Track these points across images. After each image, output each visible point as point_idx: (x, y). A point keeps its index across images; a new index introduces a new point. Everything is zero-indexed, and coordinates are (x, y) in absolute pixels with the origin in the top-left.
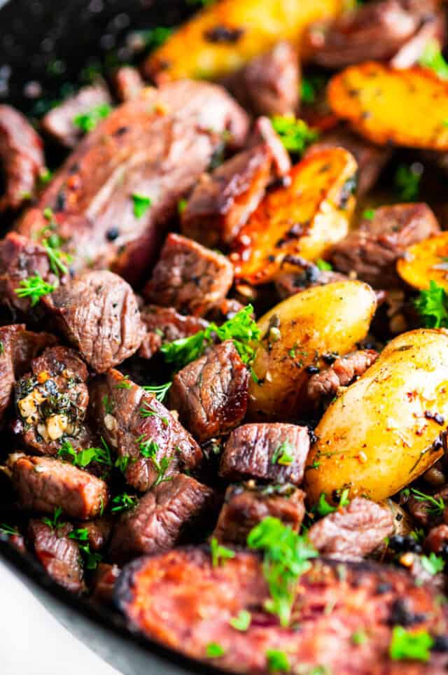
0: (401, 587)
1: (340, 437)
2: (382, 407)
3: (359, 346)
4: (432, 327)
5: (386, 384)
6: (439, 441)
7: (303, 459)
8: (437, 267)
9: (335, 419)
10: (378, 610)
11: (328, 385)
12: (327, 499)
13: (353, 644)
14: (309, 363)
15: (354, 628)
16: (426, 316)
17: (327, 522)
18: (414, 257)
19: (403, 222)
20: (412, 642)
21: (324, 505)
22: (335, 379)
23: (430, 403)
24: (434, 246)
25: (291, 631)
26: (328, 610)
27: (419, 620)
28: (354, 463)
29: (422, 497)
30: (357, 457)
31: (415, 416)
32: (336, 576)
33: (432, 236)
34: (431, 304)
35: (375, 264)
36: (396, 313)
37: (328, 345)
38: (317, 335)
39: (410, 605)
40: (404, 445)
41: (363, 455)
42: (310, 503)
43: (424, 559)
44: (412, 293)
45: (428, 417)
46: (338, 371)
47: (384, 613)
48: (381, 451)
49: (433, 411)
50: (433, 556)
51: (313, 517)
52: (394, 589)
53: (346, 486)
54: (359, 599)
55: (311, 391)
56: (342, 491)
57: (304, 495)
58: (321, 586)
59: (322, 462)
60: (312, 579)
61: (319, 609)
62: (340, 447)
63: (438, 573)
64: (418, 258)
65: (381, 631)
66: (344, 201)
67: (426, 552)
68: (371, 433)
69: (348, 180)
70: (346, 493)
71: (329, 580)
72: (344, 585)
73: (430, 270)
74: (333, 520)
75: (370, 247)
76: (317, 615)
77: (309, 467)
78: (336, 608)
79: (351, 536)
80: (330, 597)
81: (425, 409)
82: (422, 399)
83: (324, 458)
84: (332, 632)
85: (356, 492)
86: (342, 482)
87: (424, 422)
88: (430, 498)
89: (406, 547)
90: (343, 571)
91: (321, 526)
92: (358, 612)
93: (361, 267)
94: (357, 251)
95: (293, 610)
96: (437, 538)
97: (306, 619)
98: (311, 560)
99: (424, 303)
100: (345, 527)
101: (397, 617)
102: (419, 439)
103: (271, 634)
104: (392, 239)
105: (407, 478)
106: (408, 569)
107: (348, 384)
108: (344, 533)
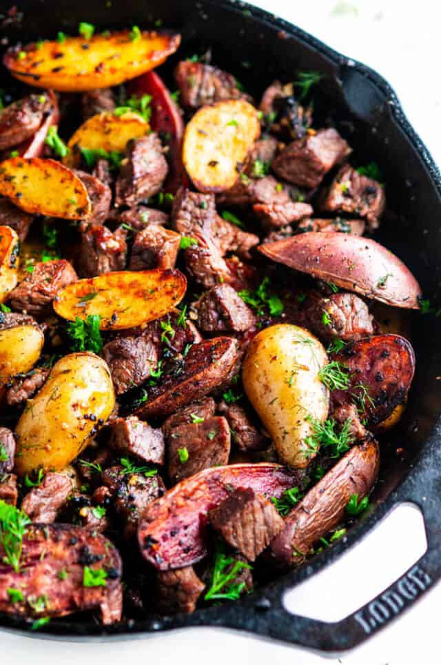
0: (83, 538)
1: (35, 434)
2: (58, 416)
3: (38, 364)
4: (78, 350)
5: (58, 400)
6: (94, 430)
7: (12, 455)
8: (78, 305)
9: (28, 424)
10: (72, 554)
11: (21, 398)
12: (30, 479)
13: (59, 578)
14: (6, 382)
15: (59, 568)
16: (75, 339)
17: (33, 496)
18: (62, 298)
19: (54, 274)
20: (95, 576)
21: (29, 483)
22: (24, 394)
23: (86, 409)
24: (74, 289)
25: (21, 575)
26: (42, 558)
27: (97, 559)
28: (43, 452)
29: (86, 464)
30: (46, 449)
31: (78, 419)
32: (44, 535)
33: (72, 283)
34: (77, 331)
35: (39, 304)
36: (55, 335)
37: (17, 368)
38: (9, 363)
39: (91, 549)
40: (74, 437)
41: (49, 447)
42: (20, 480)
43: (94, 510)
44: (63, 322)
45: (86, 417)
46: (26, 389)
47: (76, 556)
48: (59, 443)
49: (89, 413)
50: (99, 507)
51: (24, 491)
52: (80, 540)
53: (41, 467)
54: (59, 549)
55: (10, 403)
56: (39, 469)
57: (16, 477)
58: (36, 543)
59: (24, 452)
60: (29, 539)
61: (37, 557)
62: (34, 442)
63: (103, 516)
64: (65, 299)
65: (76, 568)
66: (13, 263)
67: (94, 504)
68: (52, 433)
69: (15, 248)
70: (41, 472)
71: (40, 538)
72: (49, 541)
73: (74, 307)
74: (36, 493)
75: (34, 295)
76: (36, 562)
77: (16, 456)
78: (46, 556)
79: (47, 501)
80: (42, 549)
81: (84, 413)
82: (81, 408)
83: (24, 450)
84: (46, 572)
85: (46, 469)
86: (37, 465)
87: (84, 421)
88: (91, 464)
89: (82, 503)
90: (47, 530)
91: (29, 498)
92: (61, 558)
93: (30, 306)
94: (26, 298)
95: (21, 560)
96: (100, 496)
97: (30, 565)
98: (27, 526)
99: (73, 332)
100: (44, 497)
101: (84, 560)
102: (82, 432)
103: (10, 578)
104: (48, 289)
105: (76, 454)
106: (84, 520)
107: (32, 396)
108: (43, 500)
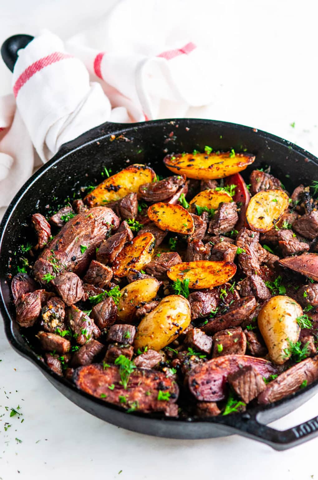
0: (162, 378)
1: (146, 329)
2: (159, 321)
3: (153, 300)
4: (177, 294)
5: (161, 313)
6: (177, 332)
7: (133, 337)
8: (179, 274)
9: (144, 324)
10: (154, 385)
11: (142, 312)
12: (140, 350)
13: (146, 395)
14: (137, 305)
15: (146, 390)
16: (175, 290)
17: (140, 357)
18: (172, 270)
19: (170, 258)
20: (164, 395)
21: (139, 352)
22: (145, 311)
23: (174, 320)
24: (179, 267)
25: (127, 391)
26: (139, 385)
27: (167, 388)
28: (149, 338)
29: (171, 350)
30: (151, 337)
31: (169, 324)
32: (142, 374)
33: (179, 263)
34: (177, 286)
35: (160, 272)
36: (166, 288)
37: (143, 299)
38: (139, 296)
39: (164, 383)
40: (166, 333)
41: (153, 336)
42: (135, 351)
43: (170, 370)
44: (172, 282)
45: (173, 324)
46: (146, 308)
47: (156, 386)
48: (158, 335)
49: (175, 322)
50: (173, 369)
51: (136, 355)
52: (160, 379)
53: (147, 345)
54: (148, 381)
55: (137, 314)
56: (145, 347)
57: (133, 348)
58: (137, 377)
59: (140, 337)
60: (134, 375)
61: (137, 384)
62: (145, 333)
63: (174, 374)
64: (174, 271)
65: (155, 391)
66: (151, 250)
67: (171, 367)
68: (155, 329)
69: (152, 243)
70: (146, 348)
71: (140, 375)
72: (144, 377)
73: (178, 275)
74: (142, 356)
75: (158, 266)
76: (136, 386)
77: (135, 339)
78: (141, 384)
79: (147, 362)
80: (140, 380)
81: (173, 322)
82: (172, 318)
83: (140, 336)
84: (140, 391)
85: (150, 347)
86: (146, 344)
87: (172, 326)
88: (173, 350)
89: (165, 365)
90: (144, 372)
91: (138, 358)
92: (149, 386)
93: (155, 272)
94: (154, 268)
95: (128, 384)
96: (175, 363)
97: (132, 387)
98: (134, 369)
99: (175, 286)
100: (146, 359)
101: (160, 387)
102: (170, 331)
103: (121, 392)
104: (166, 264)
105: (166, 344)
106: (165, 373)
107: (149, 312)
108: (145, 360)
